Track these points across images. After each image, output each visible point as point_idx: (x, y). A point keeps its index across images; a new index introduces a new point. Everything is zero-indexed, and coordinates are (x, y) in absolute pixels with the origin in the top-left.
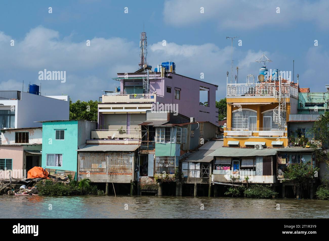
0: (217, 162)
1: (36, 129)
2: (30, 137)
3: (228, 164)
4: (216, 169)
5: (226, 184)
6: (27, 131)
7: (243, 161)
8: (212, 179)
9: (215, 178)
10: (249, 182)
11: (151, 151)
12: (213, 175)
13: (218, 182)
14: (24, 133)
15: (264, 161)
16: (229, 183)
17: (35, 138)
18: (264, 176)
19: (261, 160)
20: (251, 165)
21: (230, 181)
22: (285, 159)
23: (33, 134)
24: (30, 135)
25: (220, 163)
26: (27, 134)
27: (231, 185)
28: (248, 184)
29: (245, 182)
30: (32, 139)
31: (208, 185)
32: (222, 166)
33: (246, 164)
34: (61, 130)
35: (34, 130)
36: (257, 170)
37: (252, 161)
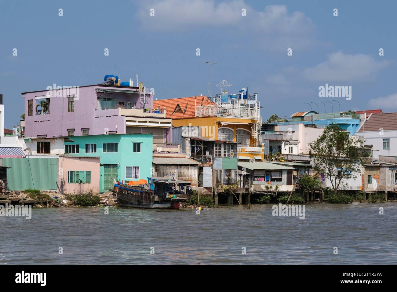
0: (255, 174)
1: (58, 139)
2: (51, 147)
3: (263, 175)
4: (254, 180)
5: (262, 193)
6: (48, 141)
7: (273, 173)
8: (252, 189)
9: (254, 188)
10: (278, 191)
11: (205, 164)
12: (253, 186)
13: (256, 191)
14: (45, 143)
15: (288, 174)
16: (264, 192)
17: (56, 149)
18: (287, 186)
19: (285, 173)
20: (278, 176)
21: (265, 191)
22: (296, 172)
23: (54, 145)
24: (52, 146)
25: (257, 175)
26: (49, 143)
27: (266, 193)
28: (277, 192)
29: (275, 191)
30: (53, 150)
31: (249, 194)
32: (258, 178)
33: (275, 176)
34: (138, 143)
35: (55, 140)
36: (283, 180)
37: (278, 173)
